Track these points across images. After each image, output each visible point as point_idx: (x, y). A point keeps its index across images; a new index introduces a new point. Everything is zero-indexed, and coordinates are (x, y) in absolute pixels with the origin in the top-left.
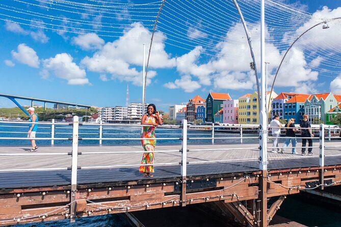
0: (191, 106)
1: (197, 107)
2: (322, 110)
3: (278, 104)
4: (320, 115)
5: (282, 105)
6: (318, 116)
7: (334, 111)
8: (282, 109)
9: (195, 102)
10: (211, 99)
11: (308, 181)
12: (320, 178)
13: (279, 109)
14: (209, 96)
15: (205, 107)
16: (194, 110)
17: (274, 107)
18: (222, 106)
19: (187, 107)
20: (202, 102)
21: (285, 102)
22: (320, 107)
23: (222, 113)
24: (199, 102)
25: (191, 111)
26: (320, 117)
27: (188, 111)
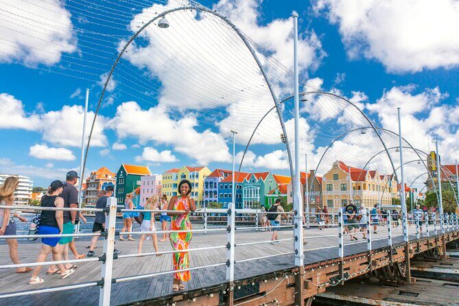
0: (93, 181)
1: (102, 183)
2: (261, 191)
3: (211, 183)
4: (259, 198)
5: (217, 184)
6: (257, 199)
7: (274, 193)
8: (217, 190)
9: (100, 176)
10: (124, 173)
11: (331, 276)
12: (340, 271)
13: (213, 190)
14: (122, 168)
15: (114, 183)
16: (98, 188)
17: (207, 187)
18: (139, 183)
19: (88, 184)
20: (110, 177)
21: (220, 181)
22: (259, 188)
23: (139, 193)
24: (106, 176)
25: (93, 189)
26: (258, 200)
27: (89, 189)
